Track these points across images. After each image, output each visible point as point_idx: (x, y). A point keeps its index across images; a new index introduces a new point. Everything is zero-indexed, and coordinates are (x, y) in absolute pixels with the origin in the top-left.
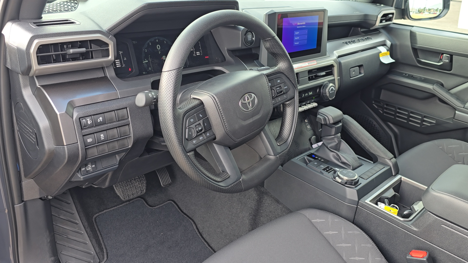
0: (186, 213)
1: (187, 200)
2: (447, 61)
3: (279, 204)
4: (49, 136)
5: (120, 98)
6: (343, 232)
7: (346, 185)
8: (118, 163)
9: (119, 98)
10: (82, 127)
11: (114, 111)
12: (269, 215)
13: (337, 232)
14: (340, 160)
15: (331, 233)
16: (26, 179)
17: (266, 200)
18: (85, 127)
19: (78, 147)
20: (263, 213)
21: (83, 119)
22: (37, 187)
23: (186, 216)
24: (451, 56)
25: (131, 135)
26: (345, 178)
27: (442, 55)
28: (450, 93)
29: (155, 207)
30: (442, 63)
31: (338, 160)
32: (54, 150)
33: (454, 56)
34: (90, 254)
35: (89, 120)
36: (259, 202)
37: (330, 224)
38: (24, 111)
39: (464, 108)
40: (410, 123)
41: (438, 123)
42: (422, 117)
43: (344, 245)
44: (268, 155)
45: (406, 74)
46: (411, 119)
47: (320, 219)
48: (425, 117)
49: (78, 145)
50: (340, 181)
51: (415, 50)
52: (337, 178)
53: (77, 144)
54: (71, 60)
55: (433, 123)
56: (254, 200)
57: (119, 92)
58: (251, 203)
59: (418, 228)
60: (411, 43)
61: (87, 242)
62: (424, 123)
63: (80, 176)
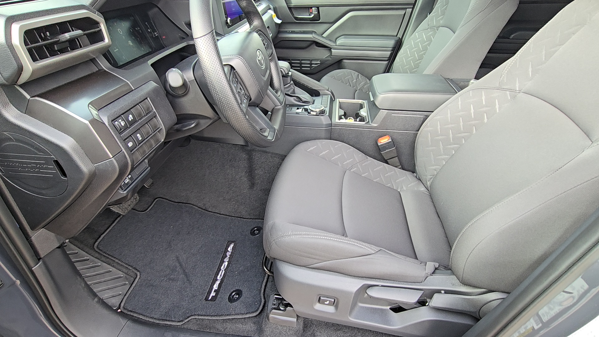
0: (179, 201)
1: (174, 190)
2: (316, 13)
3: (268, 153)
4: (82, 155)
5: (135, 89)
6: (332, 149)
7: (320, 115)
8: (148, 166)
9: (133, 90)
10: (120, 131)
11: (137, 104)
12: (262, 166)
13: (328, 150)
14: (302, 101)
15: (324, 153)
16: (34, 231)
17: (255, 155)
18: (121, 130)
19: (125, 155)
20: (255, 167)
21: (115, 122)
22: (51, 235)
23: (181, 204)
24: (318, 8)
25: (161, 127)
26: (318, 110)
27: (311, 9)
28: (323, 37)
29: (147, 210)
30: (313, 15)
31: (299, 101)
32: (95, 171)
33: (320, 8)
34: (120, 277)
35: (122, 121)
36: (250, 159)
37: (321, 147)
38: (14, 140)
39: (336, 46)
40: (303, 69)
41: (322, 62)
42: (310, 61)
43: (336, 157)
44: (276, 106)
45: (289, 31)
46: (303, 65)
47: (313, 147)
48: (313, 60)
49: (124, 153)
50: (315, 113)
51: (290, 8)
52: (312, 113)
53: (122, 152)
54: (59, 53)
55: (319, 63)
56: (245, 160)
57: (130, 82)
58: (243, 163)
59: (377, 124)
60: (287, 4)
61: (111, 270)
62: (313, 66)
63: (122, 192)
